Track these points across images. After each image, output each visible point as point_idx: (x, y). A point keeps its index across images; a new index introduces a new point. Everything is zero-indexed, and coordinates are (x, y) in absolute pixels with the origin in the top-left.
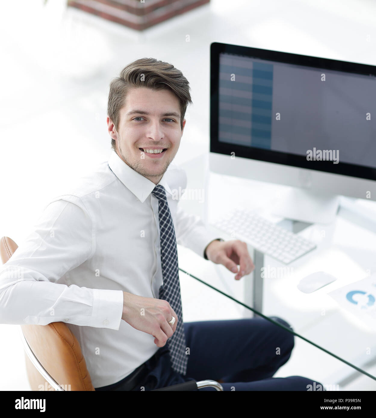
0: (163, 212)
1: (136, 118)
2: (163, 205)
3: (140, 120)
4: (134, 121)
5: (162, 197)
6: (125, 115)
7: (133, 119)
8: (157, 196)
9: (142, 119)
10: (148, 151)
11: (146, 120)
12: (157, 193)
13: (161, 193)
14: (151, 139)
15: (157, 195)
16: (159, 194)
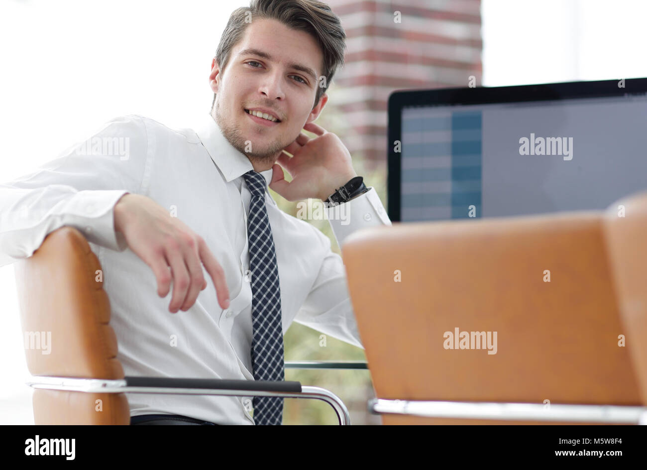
0: (256, 210)
1: (251, 62)
2: (258, 200)
3: (257, 66)
4: (246, 66)
5: (258, 187)
6: (237, 55)
7: (246, 63)
8: (252, 184)
9: (260, 66)
10: (254, 113)
11: (265, 69)
12: (253, 179)
13: (259, 181)
14: (264, 96)
15: (252, 182)
16: (256, 181)
